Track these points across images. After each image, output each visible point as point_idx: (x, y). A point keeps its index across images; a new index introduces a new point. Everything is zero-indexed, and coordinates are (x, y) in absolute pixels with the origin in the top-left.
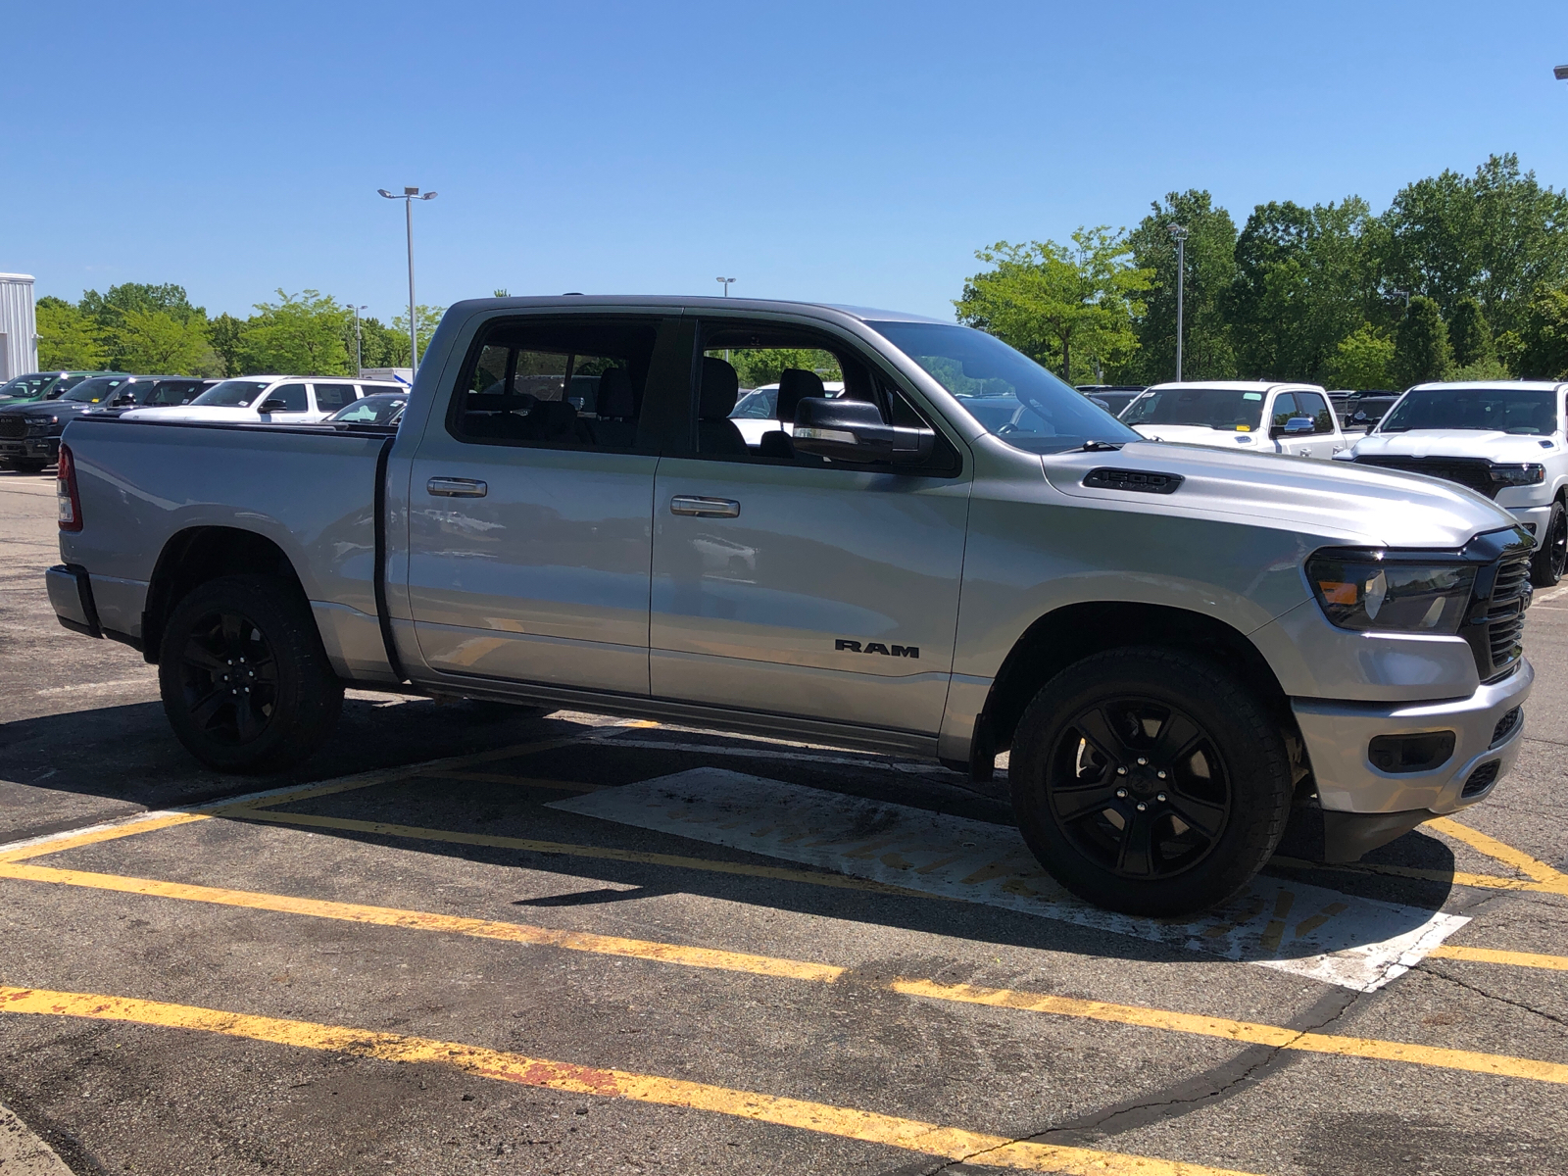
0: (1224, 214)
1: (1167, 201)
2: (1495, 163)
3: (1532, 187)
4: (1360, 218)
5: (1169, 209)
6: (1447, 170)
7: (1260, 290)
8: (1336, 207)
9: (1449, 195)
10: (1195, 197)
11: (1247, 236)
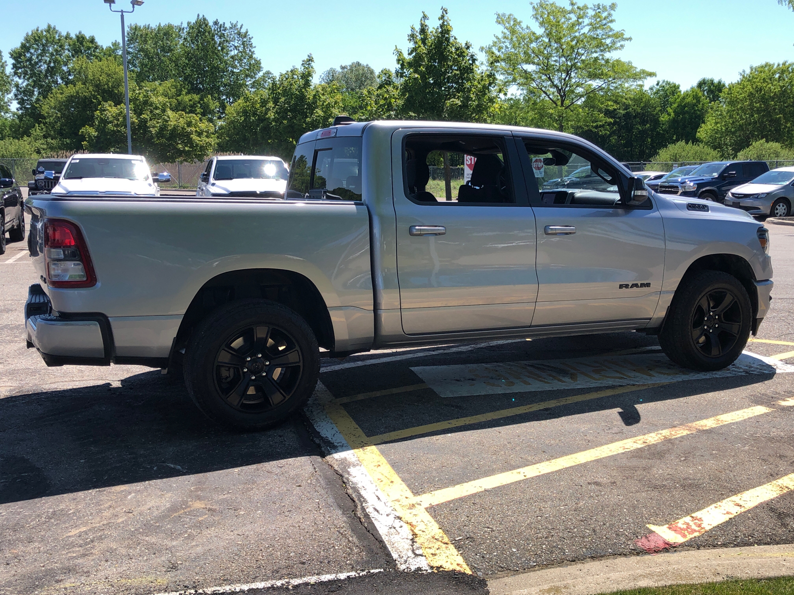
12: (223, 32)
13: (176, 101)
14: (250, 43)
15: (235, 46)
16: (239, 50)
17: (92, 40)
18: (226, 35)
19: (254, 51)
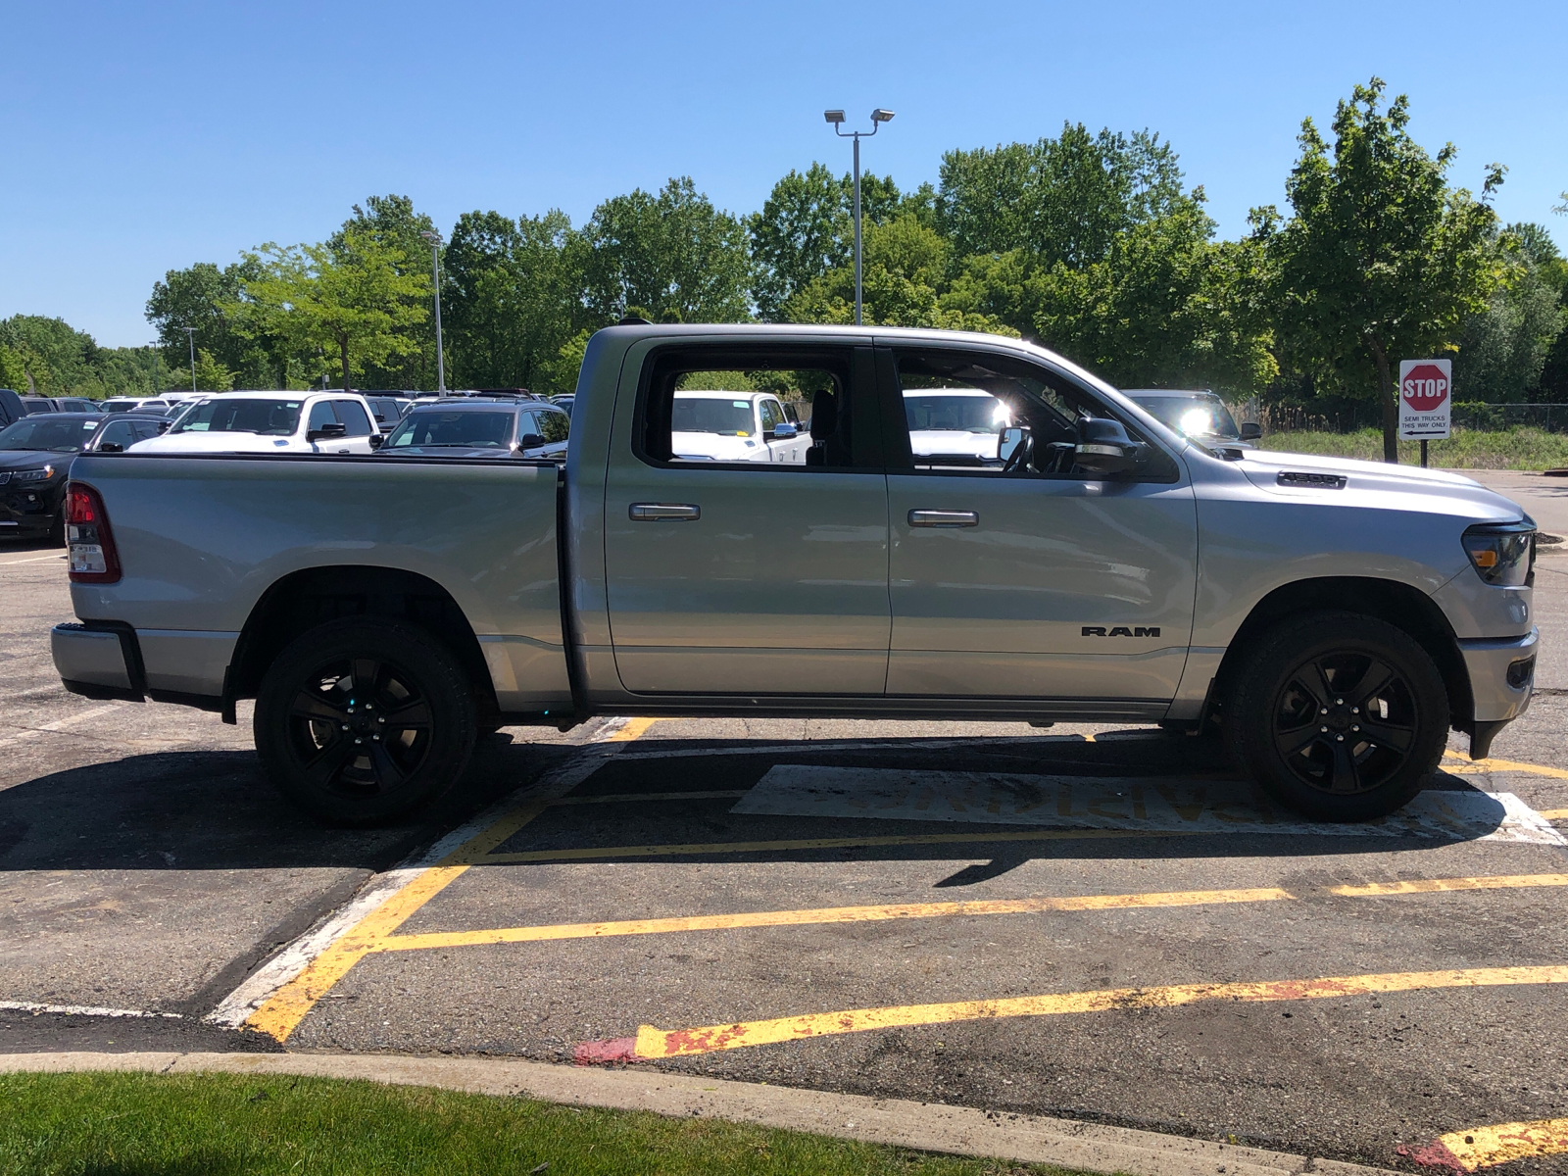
0: (426, 223)
1: (369, 205)
2: (674, 185)
3: (709, 210)
4: (562, 231)
5: (372, 213)
6: (638, 189)
7: (472, 296)
8: (541, 220)
9: (641, 213)
10: (396, 202)
11: (456, 243)
12: (1119, 151)
13: (1022, 288)
14: (1174, 168)
15: (1144, 176)
16: (1151, 183)
17: (888, 186)
18: (1123, 155)
19: (1181, 184)
